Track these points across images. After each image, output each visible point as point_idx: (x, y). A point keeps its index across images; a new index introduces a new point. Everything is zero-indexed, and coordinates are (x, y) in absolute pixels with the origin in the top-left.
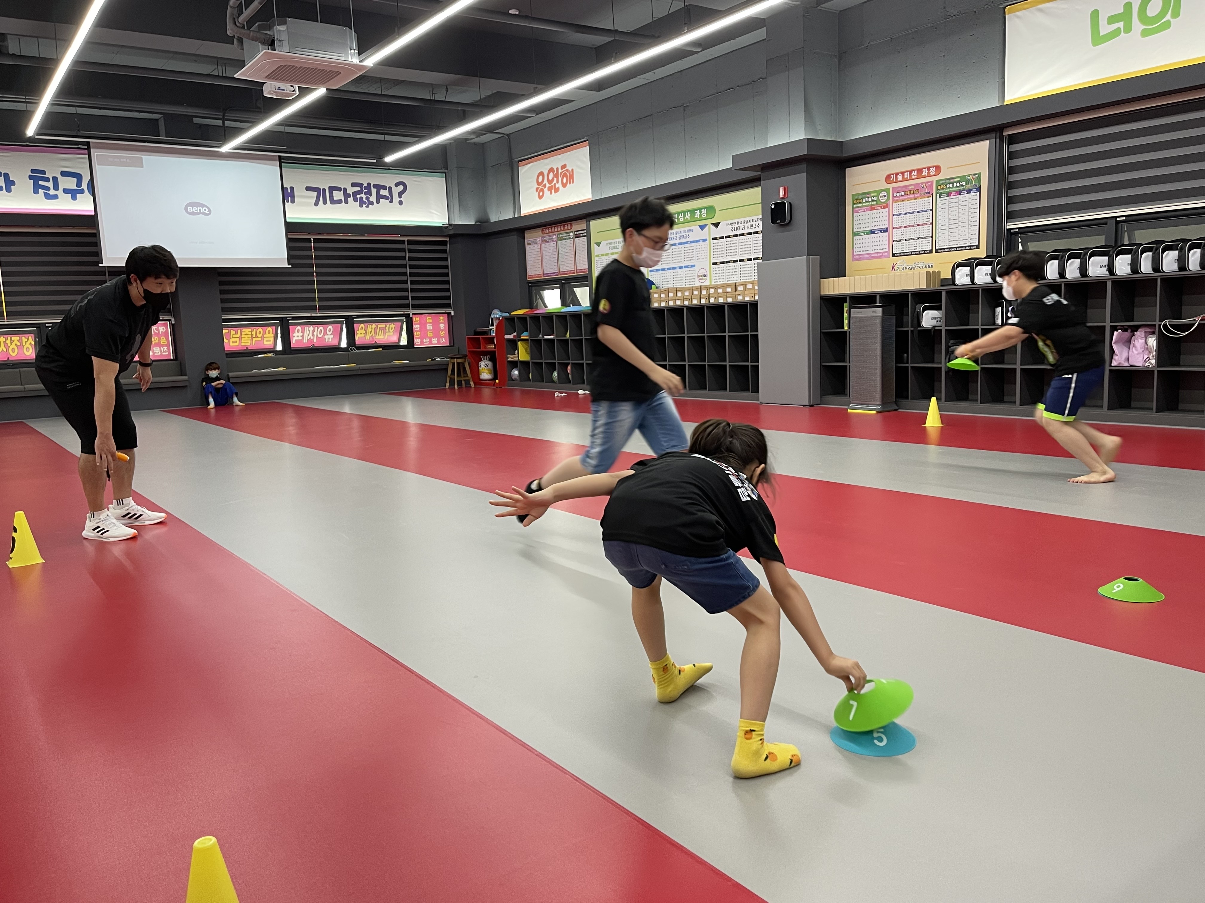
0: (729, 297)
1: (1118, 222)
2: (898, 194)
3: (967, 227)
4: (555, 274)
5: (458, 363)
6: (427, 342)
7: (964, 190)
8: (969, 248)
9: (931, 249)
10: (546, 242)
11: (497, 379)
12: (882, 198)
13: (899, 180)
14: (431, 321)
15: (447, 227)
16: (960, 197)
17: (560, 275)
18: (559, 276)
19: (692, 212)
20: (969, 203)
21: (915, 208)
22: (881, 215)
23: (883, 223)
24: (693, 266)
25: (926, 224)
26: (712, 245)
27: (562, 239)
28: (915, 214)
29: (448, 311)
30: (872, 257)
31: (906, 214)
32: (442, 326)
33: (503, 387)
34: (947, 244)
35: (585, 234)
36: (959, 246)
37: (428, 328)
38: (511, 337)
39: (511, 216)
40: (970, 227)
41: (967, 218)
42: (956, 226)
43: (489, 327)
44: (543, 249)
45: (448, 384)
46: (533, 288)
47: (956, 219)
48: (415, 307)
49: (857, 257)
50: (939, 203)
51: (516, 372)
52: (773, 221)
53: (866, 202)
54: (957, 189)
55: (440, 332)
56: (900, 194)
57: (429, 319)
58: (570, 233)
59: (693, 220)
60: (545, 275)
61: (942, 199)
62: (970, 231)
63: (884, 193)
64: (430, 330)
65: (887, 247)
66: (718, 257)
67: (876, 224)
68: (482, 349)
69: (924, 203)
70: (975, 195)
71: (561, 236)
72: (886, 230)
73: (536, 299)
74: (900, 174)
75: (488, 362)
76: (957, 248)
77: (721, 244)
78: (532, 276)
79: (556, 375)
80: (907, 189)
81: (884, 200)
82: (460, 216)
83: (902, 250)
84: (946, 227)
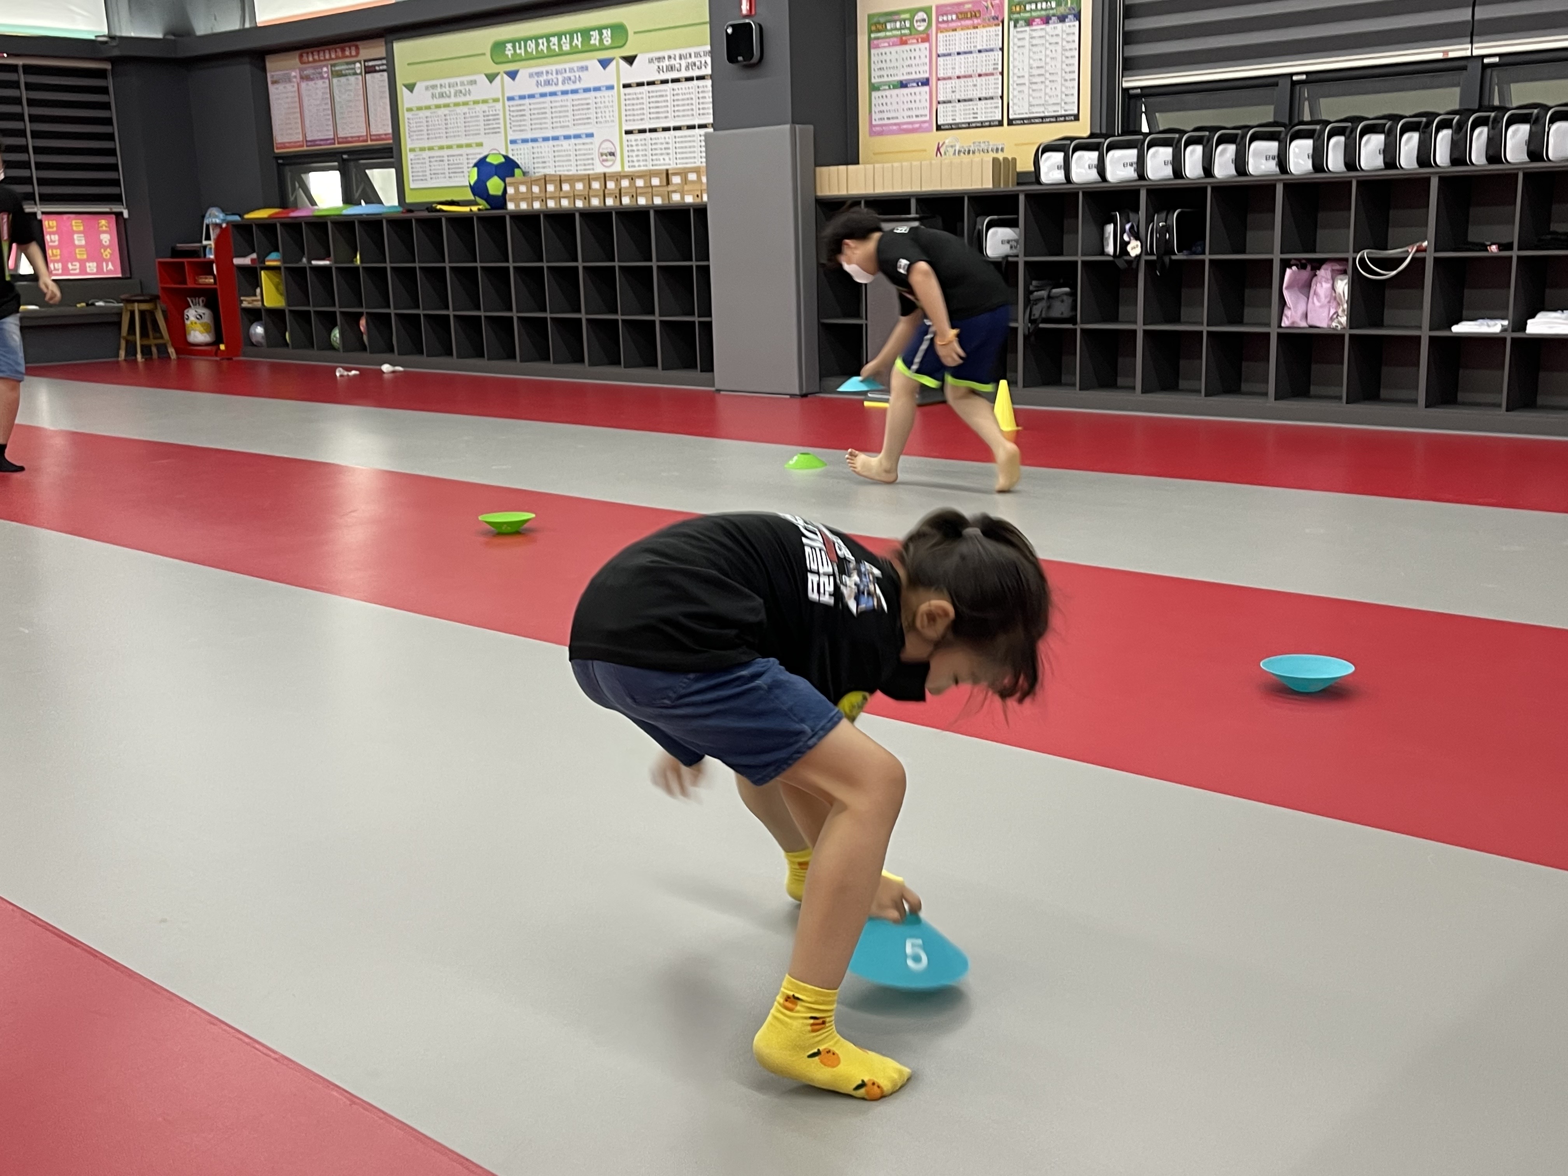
0: (657, 195)
1: (1294, 84)
2: (945, 18)
3: (1059, 82)
4: (329, 142)
5: (142, 313)
6: (75, 270)
7: (1054, 15)
8: (1062, 119)
9: (1000, 118)
10: (307, 78)
11: (222, 343)
12: (919, 23)
14: (81, 228)
15: (105, 43)
16: (1049, 28)
17: (339, 143)
18: (337, 146)
19: (586, 33)
20: (1063, 39)
21: (975, 44)
22: (917, 54)
23: (921, 69)
24: (591, 135)
25: (992, 74)
26: (623, 97)
27: (339, 74)
28: (975, 55)
29: (116, 208)
30: (902, 129)
31: (959, 54)
32: (105, 238)
33: (235, 359)
34: (1027, 111)
35: (385, 67)
36: (1047, 114)
37: (77, 242)
38: (246, 261)
39: (235, 26)
40: (1064, 83)
41: (1059, 66)
42: (1042, 79)
43: (201, 242)
44: (304, 92)
45: (122, 353)
46: (287, 168)
47: (1042, 67)
48: (46, 199)
49: (878, 129)
50: (1014, 36)
51: (259, 330)
52: (732, 59)
53: (892, 30)
54: (1043, 13)
55: (102, 250)
56: (950, 18)
57: (77, 224)
58: (354, 63)
59: (588, 49)
60: (309, 144)
61: (1019, 29)
62: (1064, 89)
63: (921, 15)
64: (80, 246)
65: (927, 112)
66: (634, 120)
67: (909, 70)
68: (190, 285)
69: (989, 36)
70: (1071, 26)
71: (337, 68)
72: (926, 82)
73: (294, 190)
75: (201, 310)
76: (1043, 120)
77: (640, 96)
78: (283, 145)
79: (338, 335)
80: (962, 9)
81: (922, 27)
82: (131, 21)
83: (953, 120)
84: (1026, 80)
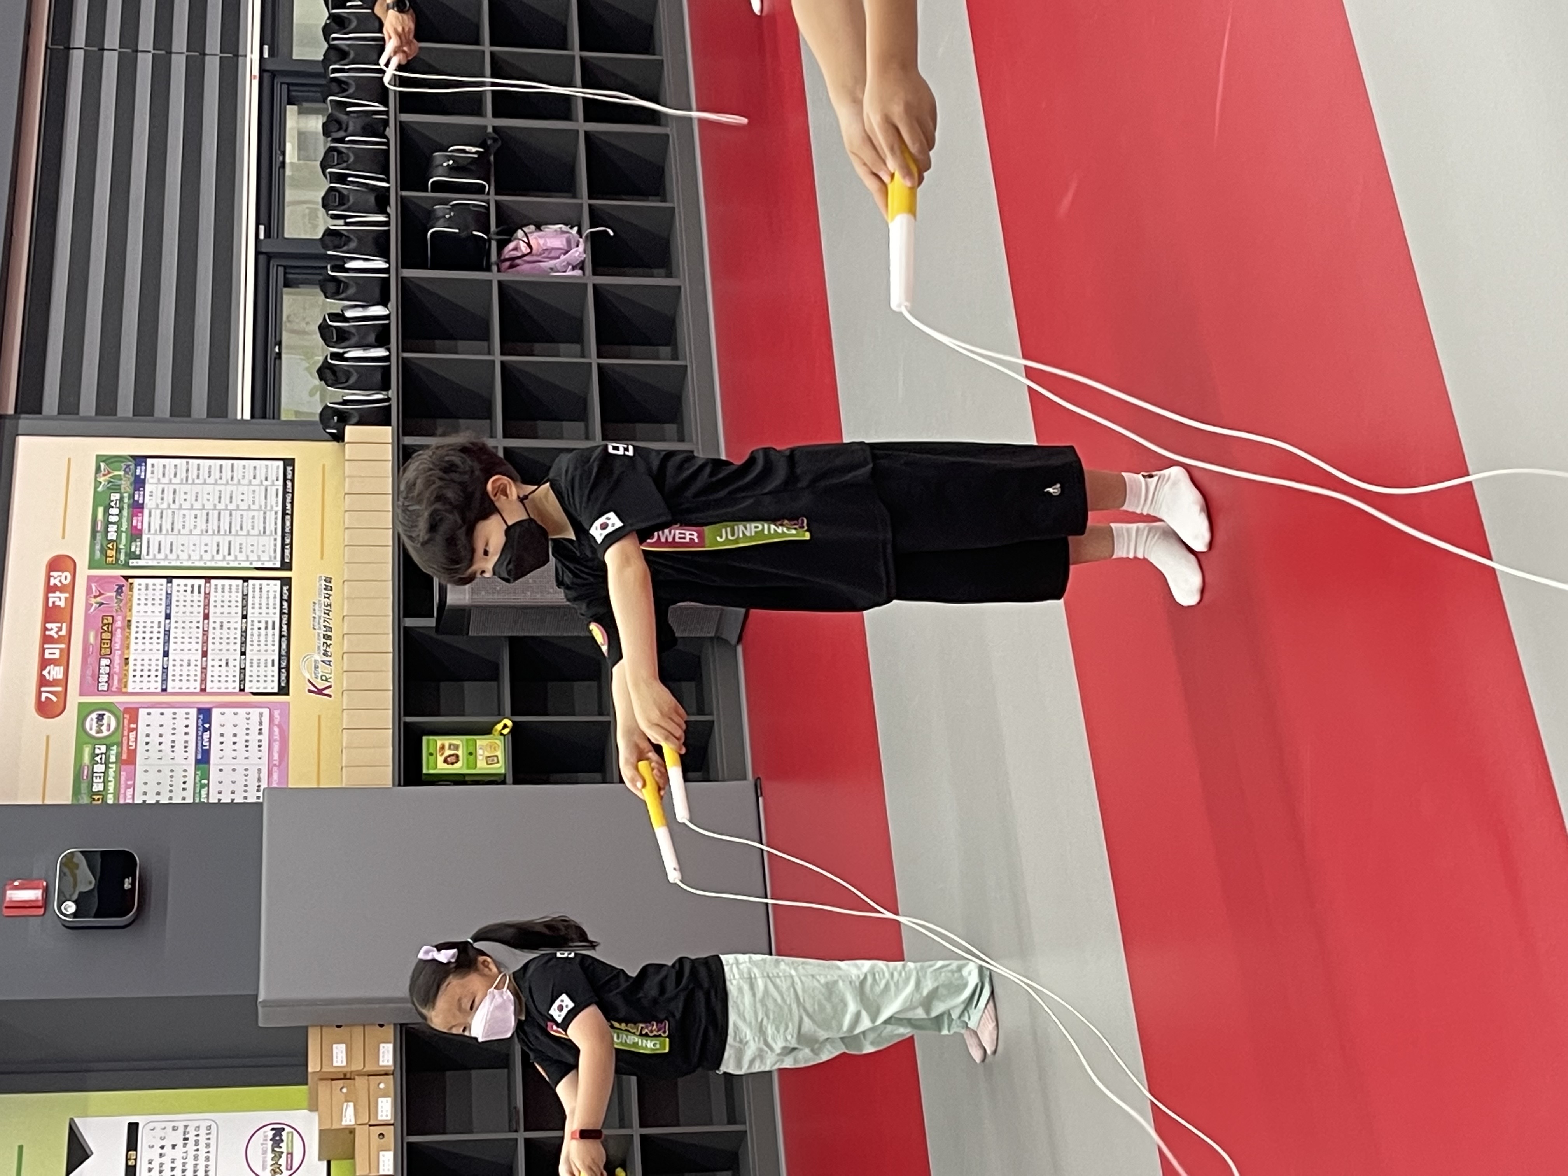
2: (104, 678)
3: (234, 488)
7: (132, 496)
8: (289, 484)
9: (278, 582)
12: (104, 728)
13: (60, 676)
16: (149, 503)
20: (170, 482)
21: (156, 625)
22: (155, 732)
23: (181, 723)
25: (207, 596)
28: (173, 625)
30: (279, 757)
31: (166, 654)
34: (272, 538)
36: (280, 509)
40: (235, 481)
41: (209, 488)
42: (225, 515)
47: (208, 514)
50: (154, 558)
53: (106, 781)
54: (125, 512)
56: (104, 670)
61: (144, 555)
62: (246, 482)
63: (91, 723)
65: (255, 712)
67: (179, 746)
69: (145, 600)
70: (153, 471)
72: (205, 714)
74: (45, 673)
76: (287, 514)
80: (93, 650)
81: (110, 720)
83: (273, 665)
84: (224, 541)
